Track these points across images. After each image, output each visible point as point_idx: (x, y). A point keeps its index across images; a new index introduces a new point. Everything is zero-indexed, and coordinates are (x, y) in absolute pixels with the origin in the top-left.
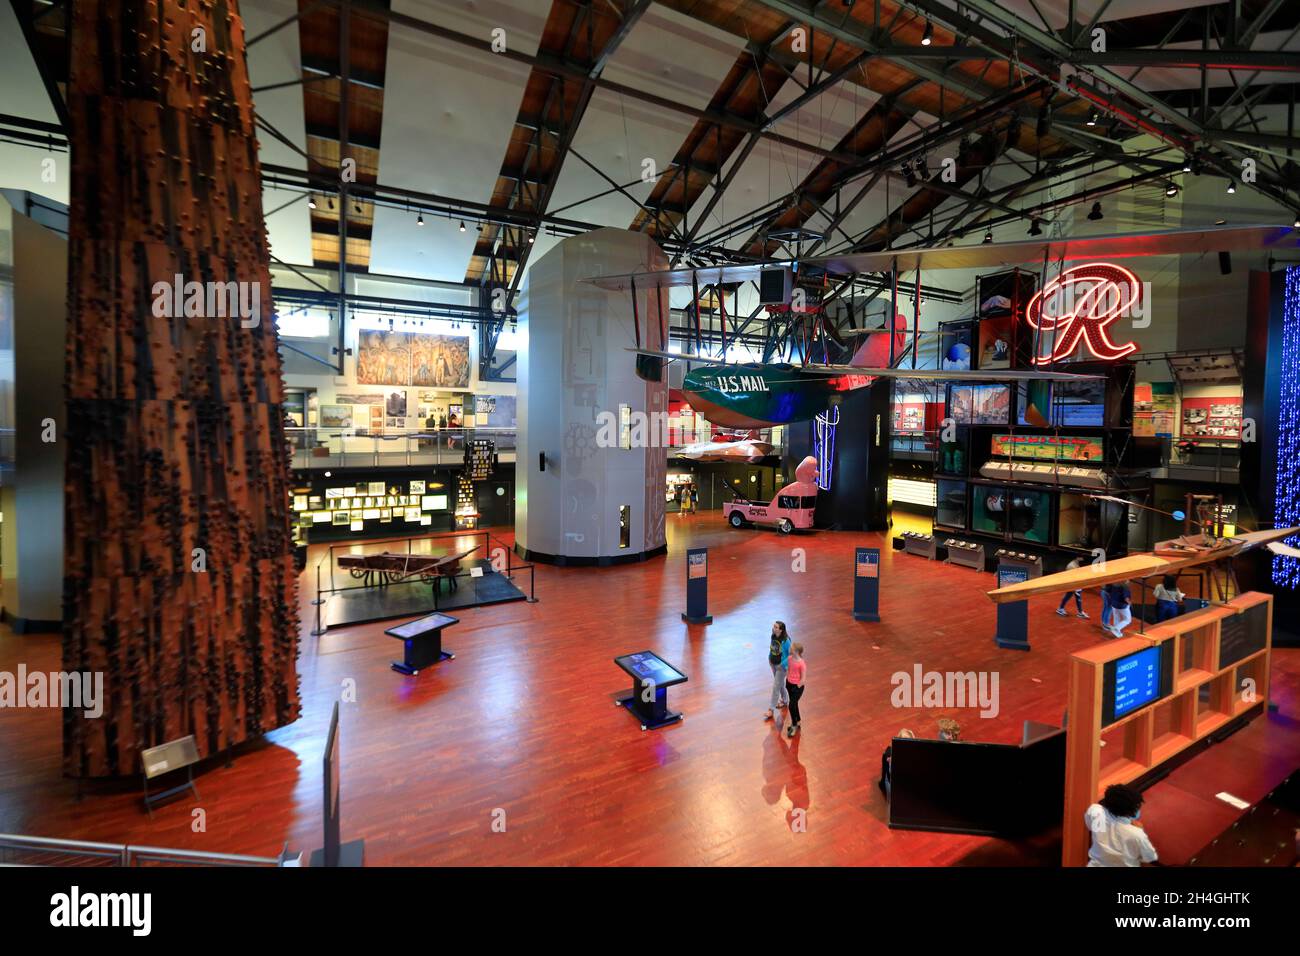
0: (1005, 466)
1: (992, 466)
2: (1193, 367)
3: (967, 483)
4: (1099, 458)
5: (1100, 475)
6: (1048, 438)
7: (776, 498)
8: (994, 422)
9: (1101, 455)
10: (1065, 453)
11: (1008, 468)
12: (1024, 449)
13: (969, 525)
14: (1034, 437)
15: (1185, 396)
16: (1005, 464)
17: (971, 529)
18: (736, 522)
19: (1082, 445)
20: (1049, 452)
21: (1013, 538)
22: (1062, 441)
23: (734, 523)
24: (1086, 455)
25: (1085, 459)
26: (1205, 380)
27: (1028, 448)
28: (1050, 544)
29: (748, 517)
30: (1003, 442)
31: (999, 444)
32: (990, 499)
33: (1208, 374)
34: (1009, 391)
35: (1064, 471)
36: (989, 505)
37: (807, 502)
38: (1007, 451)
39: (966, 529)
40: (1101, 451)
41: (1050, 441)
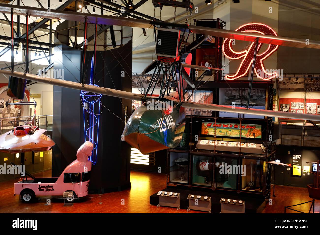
0: (211, 143)
1: (204, 142)
2: (286, 82)
3: (189, 154)
4: (260, 137)
5: (261, 147)
6: (233, 125)
7: (62, 175)
8: (204, 114)
9: (261, 135)
10: (243, 134)
11: (213, 144)
12: (220, 132)
13: (190, 181)
14: (226, 124)
15: (280, 97)
16: (211, 141)
17: (192, 183)
18: (27, 198)
19: (252, 129)
20: (235, 133)
21: (217, 187)
22: (242, 127)
23: (24, 199)
24: (254, 135)
25: (253, 137)
26: (290, 89)
27: (223, 131)
28: (237, 189)
29: (37, 192)
30: (209, 126)
31: (206, 128)
32: (201, 163)
33: (291, 86)
34: (212, 95)
35: (244, 145)
36: (201, 167)
37: (86, 177)
38: (211, 132)
39: (188, 184)
40: (261, 132)
41: (235, 127)
